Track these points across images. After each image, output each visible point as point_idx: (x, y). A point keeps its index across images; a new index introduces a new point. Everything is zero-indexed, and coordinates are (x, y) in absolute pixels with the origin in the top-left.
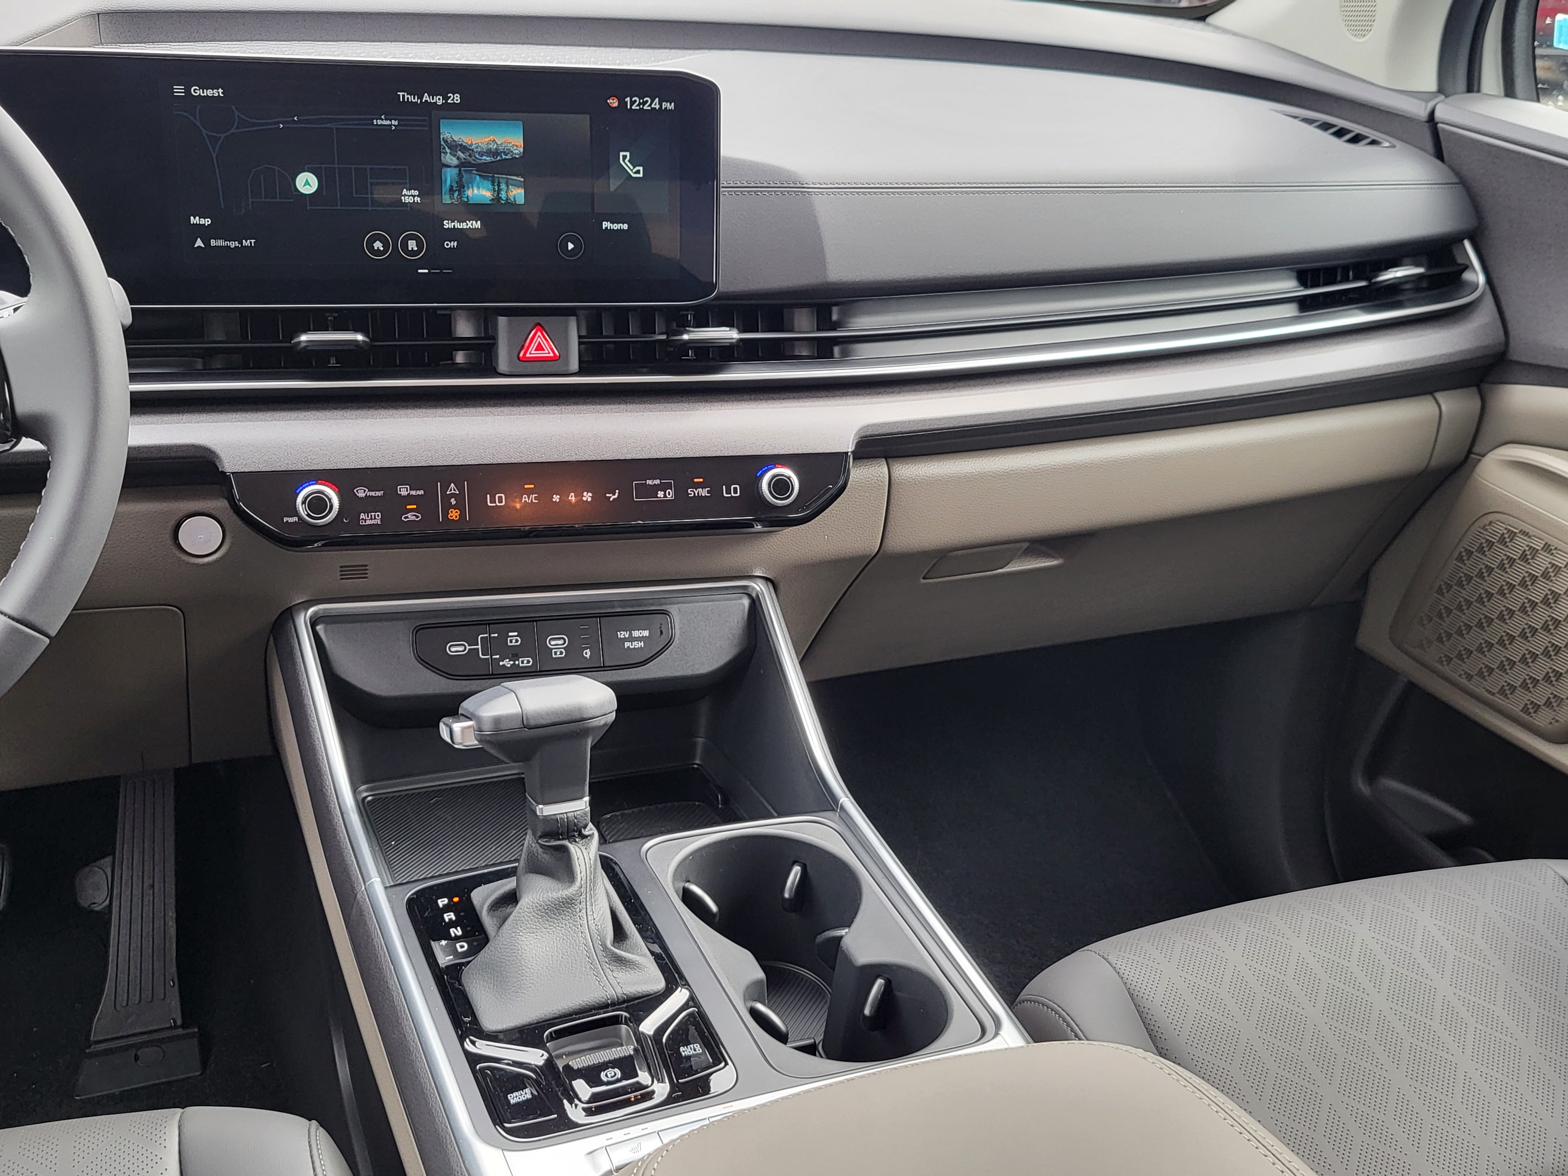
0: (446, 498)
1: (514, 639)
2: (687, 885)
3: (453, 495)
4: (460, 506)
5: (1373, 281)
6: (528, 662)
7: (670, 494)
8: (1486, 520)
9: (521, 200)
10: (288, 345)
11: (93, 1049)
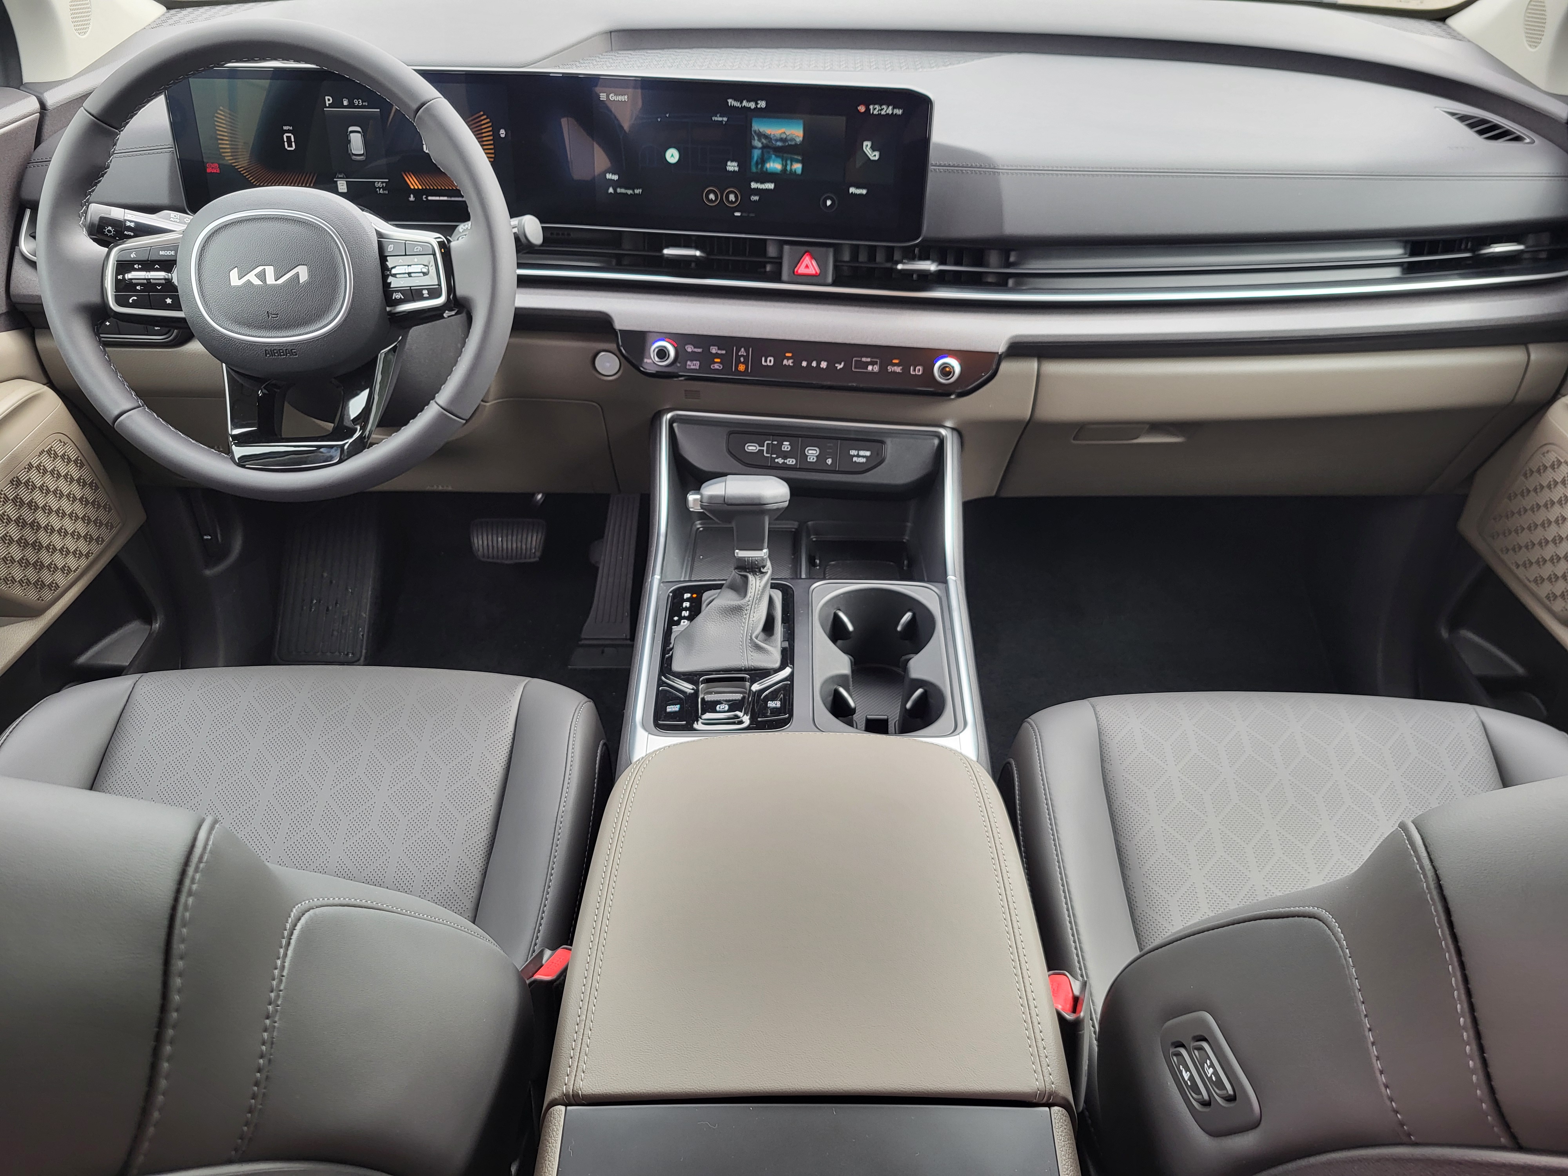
0: (738, 357)
1: (786, 446)
2: (838, 611)
3: (742, 356)
4: (746, 363)
5: (1476, 253)
6: (793, 462)
7: (876, 368)
8: (1545, 449)
9: (799, 171)
10: (658, 254)
11: (582, 642)
